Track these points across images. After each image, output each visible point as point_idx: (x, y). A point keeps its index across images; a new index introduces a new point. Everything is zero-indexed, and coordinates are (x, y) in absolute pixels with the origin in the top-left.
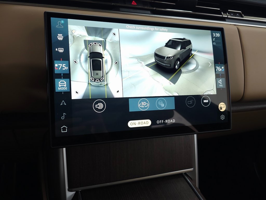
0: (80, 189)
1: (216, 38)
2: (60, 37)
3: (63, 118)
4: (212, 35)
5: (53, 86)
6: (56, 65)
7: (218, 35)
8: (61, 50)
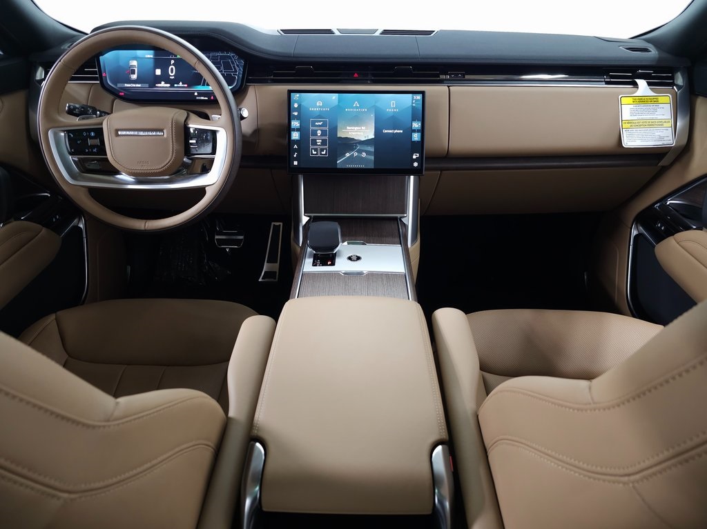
0: (312, 215)
1: (417, 100)
2: (296, 105)
3: (295, 156)
4: (413, 98)
5: (290, 136)
6: (292, 123)
7: (419, 97)
8: (296, 114)
